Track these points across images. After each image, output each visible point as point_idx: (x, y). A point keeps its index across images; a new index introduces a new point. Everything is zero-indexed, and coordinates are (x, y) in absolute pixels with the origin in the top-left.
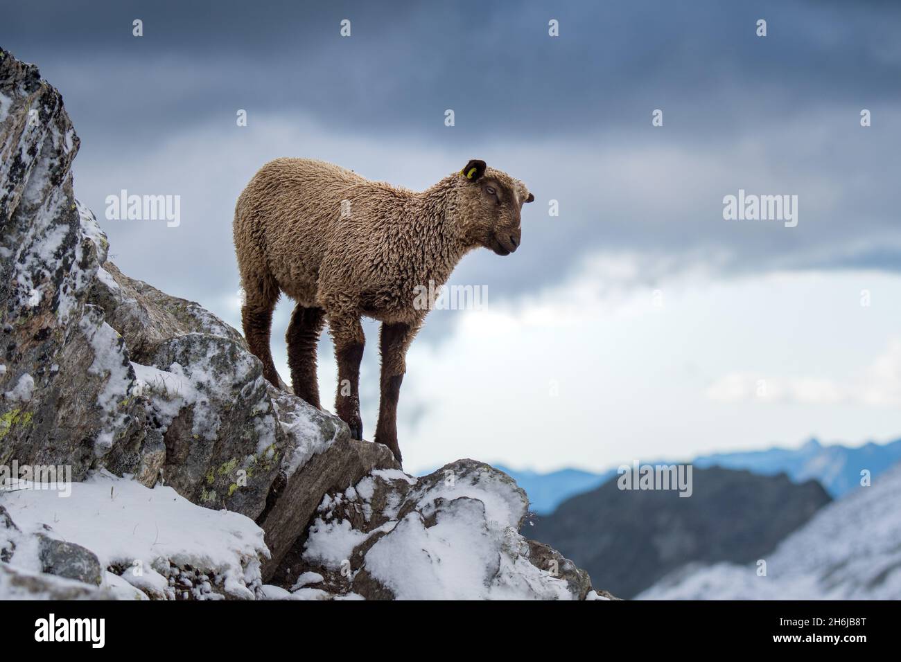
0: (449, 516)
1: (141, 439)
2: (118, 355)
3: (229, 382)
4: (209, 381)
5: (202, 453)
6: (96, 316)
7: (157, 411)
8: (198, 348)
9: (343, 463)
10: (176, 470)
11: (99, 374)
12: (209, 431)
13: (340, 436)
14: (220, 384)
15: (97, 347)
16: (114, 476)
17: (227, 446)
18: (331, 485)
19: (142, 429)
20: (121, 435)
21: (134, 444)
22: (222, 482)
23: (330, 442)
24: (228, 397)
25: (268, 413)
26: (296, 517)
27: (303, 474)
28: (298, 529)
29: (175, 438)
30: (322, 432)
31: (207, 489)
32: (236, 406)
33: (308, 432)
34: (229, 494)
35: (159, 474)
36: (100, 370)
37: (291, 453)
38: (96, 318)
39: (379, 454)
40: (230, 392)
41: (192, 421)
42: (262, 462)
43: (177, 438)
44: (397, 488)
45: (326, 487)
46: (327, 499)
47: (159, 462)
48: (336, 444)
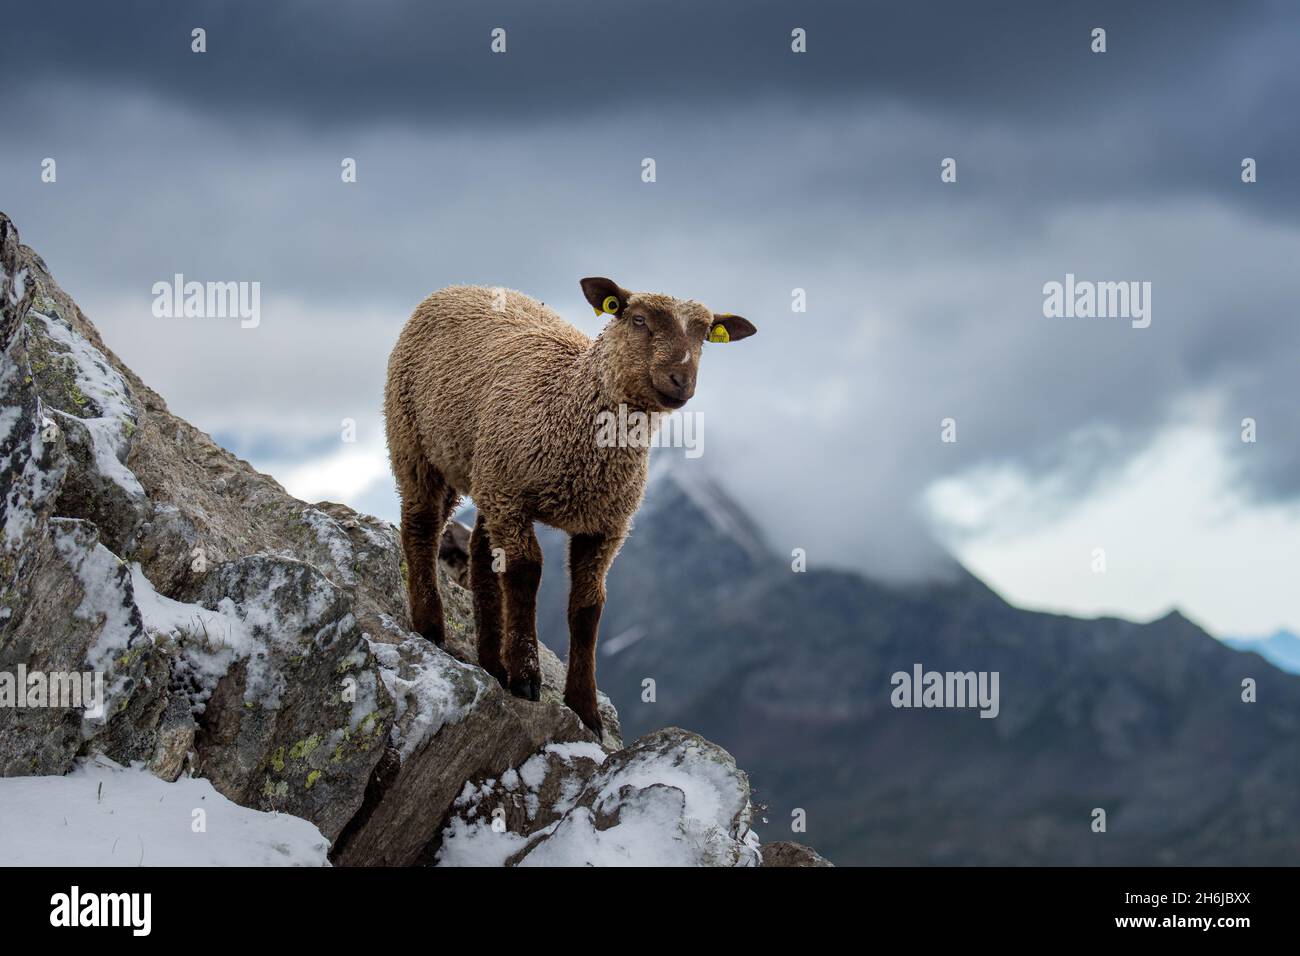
0: (636, 813)
1: (159, 711)
2: (117, 591)
3: (298, 625)
4: (269, 624)
5: (259, 729)
6: (84, 536)
7: (195, 669)
8: (258, 576)
9: (494, 736)
10: (221, 753)
11: (90, 618)
12: (268, 696)
13: (485, 698)
14: (284, 628)
15: (87, 580)
16: (117, 766)
17: (303, 716)
18: (476, 769)
19: (161, 696)
20: (120, 706)
21: (150, 719)
22: (297, 769)
23: (468, 707)
24: (295, 647)
25: (366, 667)
26: (420, 815)
27: (429, 753)
28: (424, 834)
29: (220, 706)
30: (456, 692)
31: (273, 780)
32: (309, 660)
33: (435, 693)
34: (308, 786)
35: (186, 761)
36: (90, 612)
37: (408, 724)
38: (84, 539)
39: (558, 720)
40: (299, 639)
41: (244, 683)
42: (357, 738)
43: (222, 707)
44: (578, 770)
45: (468, 771)
46: (469, 789)
47: (184, 744)
48: (478, 709)
